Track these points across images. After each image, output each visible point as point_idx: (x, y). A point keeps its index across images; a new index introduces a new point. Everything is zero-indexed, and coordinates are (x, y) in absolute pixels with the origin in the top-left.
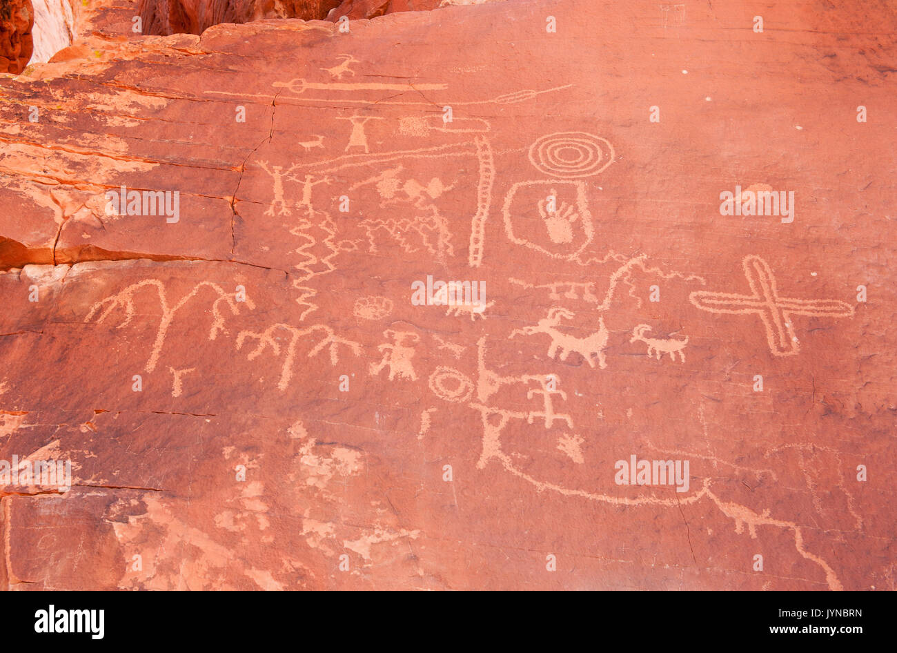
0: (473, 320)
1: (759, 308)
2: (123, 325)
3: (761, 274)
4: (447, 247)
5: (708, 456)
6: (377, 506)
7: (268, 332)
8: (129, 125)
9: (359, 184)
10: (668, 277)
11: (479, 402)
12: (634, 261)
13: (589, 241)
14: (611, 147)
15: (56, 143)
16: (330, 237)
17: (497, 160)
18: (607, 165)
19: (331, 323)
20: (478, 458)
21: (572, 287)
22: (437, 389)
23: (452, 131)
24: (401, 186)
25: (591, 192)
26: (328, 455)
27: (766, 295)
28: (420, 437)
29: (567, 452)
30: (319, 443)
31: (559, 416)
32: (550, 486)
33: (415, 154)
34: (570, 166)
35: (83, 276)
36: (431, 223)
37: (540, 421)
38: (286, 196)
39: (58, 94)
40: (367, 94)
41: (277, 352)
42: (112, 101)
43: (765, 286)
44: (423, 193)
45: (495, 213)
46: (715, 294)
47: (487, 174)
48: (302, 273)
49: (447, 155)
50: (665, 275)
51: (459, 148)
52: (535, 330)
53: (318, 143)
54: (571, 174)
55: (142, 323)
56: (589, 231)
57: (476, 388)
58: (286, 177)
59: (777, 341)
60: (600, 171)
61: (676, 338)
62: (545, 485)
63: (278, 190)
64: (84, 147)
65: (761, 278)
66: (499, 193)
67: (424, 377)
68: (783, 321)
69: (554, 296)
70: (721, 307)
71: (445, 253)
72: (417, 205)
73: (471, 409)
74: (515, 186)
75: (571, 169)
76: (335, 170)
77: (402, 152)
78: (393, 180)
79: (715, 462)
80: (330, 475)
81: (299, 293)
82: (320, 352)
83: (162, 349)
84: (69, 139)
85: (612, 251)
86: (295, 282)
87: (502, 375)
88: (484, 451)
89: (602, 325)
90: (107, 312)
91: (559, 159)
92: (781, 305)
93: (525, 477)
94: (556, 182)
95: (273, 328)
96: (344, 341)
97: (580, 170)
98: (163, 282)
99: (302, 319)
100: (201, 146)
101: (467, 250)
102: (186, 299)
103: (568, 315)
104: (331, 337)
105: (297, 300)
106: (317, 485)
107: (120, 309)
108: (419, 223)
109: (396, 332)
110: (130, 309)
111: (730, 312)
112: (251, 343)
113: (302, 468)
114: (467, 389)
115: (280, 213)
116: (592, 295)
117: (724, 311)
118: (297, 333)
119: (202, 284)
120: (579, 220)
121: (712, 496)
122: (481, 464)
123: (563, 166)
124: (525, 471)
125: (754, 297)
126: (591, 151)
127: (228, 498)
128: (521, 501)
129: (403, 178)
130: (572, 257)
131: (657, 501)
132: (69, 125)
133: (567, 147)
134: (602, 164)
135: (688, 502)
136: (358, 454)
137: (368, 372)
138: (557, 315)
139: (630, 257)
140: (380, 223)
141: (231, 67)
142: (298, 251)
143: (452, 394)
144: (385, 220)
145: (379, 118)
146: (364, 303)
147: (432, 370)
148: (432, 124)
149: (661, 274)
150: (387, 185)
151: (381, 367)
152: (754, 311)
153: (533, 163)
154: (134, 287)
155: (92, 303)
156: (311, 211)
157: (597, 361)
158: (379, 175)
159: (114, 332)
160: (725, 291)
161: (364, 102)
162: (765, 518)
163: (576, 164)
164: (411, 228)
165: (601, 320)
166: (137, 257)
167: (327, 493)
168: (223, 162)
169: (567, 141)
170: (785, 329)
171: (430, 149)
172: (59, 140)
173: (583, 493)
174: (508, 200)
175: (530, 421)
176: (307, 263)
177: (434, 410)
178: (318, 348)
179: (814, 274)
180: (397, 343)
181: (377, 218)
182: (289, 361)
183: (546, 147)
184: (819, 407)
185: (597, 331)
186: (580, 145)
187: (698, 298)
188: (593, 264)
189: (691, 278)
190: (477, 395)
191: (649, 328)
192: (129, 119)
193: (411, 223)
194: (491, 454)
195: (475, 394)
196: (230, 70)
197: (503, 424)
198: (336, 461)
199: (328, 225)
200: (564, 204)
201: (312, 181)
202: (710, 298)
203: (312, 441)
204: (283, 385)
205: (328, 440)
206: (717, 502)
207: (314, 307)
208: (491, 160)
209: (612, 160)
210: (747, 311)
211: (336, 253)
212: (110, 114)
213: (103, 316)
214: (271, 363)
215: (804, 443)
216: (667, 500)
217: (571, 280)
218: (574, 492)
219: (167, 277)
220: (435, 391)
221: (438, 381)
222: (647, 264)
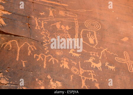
0: (77, 57)
2: (10, 49)
3: (127, 55)
12: (105, 49)
13: (97, 44)
16: (49, 36)
17: (79, 24)
18: (99, 29)
19: (52, 55)
23: (70, 16)
24: (61, 26)
25: (97, 34)
27: (128, 60)
28: (71, 81)
29: (97, 86)
30: (53, 80)
31: (94, 79)
33: (62, 19)
37: (91, 80)
38: (39, 25)
41: (42, 60)
44: (65, 29)
45: (79, 35)
48: (45, 43)
51: (71, 20)
52: (89, 61)
53: (43, 14)
55: (14, 50)
56: (97, 42)
59: (130, 69)
60: (98, 30)
61: (113, 66)
63: (37, 23)
66: (80, 31)
68: (131, 65)
69: (91, 55)
70: (120, 61)
72: (64, 31)
74: (83, 30)
76: (47, 20)
80: (56, 86)
81: (45, 48)
82: (51, 61)
83: (19, 56)
85: (101, 47)
86: (44, 45)
87: (84, 70)
89: (100, 62)
90: (6, 46)
91: (90, 26)
92: (130, 62)
95: (41, 54)
96: (55, 59)
97: (95, 29)
98: (17, 41)
99: (46, 53)
100: (19, 10)
102: (22, 45)
103: (94, 59)
104: (52, 58)
107: (8, 46)
108: (65, 35)
109: (64, 58)
110: (11, 46)
111: (122, 62)
112: (37, 57)
113: (51, 85)
114: (78, 72)
115: (38, 29)
116: (98, 55)
117: (121, 62)
118: (46, 56)
120: (95, 39)
122: (82, 87)
125: (126, 60)
126: (96, 25)
129: (61, 24)
130: (94, 47)
133: (92, 23)
134: (99, 28)
136: (61, 83)
137: (60, 66)
138: (92, 59)
142: (43, 38)
143: (76, 72)
146: (57, 51)
147: (71, 67)
148: (66, 14)
150: (58, 25)
151: (62, 65)
155: (2, 43)
157: (100, 69)
158: (56, 23)
159: (8, 50)
160: (121, 58)
163: (94, 27)
165: (100, 60)
166: (11, 34)
168: (25, 15)
170: (131, 67)
171: (66, 19)
174: (81, 33)
176: (45, 41)
177: (73, 75)
178: (50, 60)
182: (45, 62)
183: (88, 22)
186: (94, 23)
187: (116, 58)
188: (98, 49)
189: (115, 54)
191: (108, 63)
194: (84, 85)
195: (80, 73)
197: (85, 80)
198: (57, 84)
200: (92, 35)
202: (118, 59)
203: (52, 79)
204: (45, 67)
205: (55, 79)
207: (48, 51)
208: (78, 23)
210: (125, 62)
211: (50, 39)
214: (41, 62)
217: (94, 52)
219: (18, 40)
220: (73, 72)
221: (73, 70)
222: (107, 50)
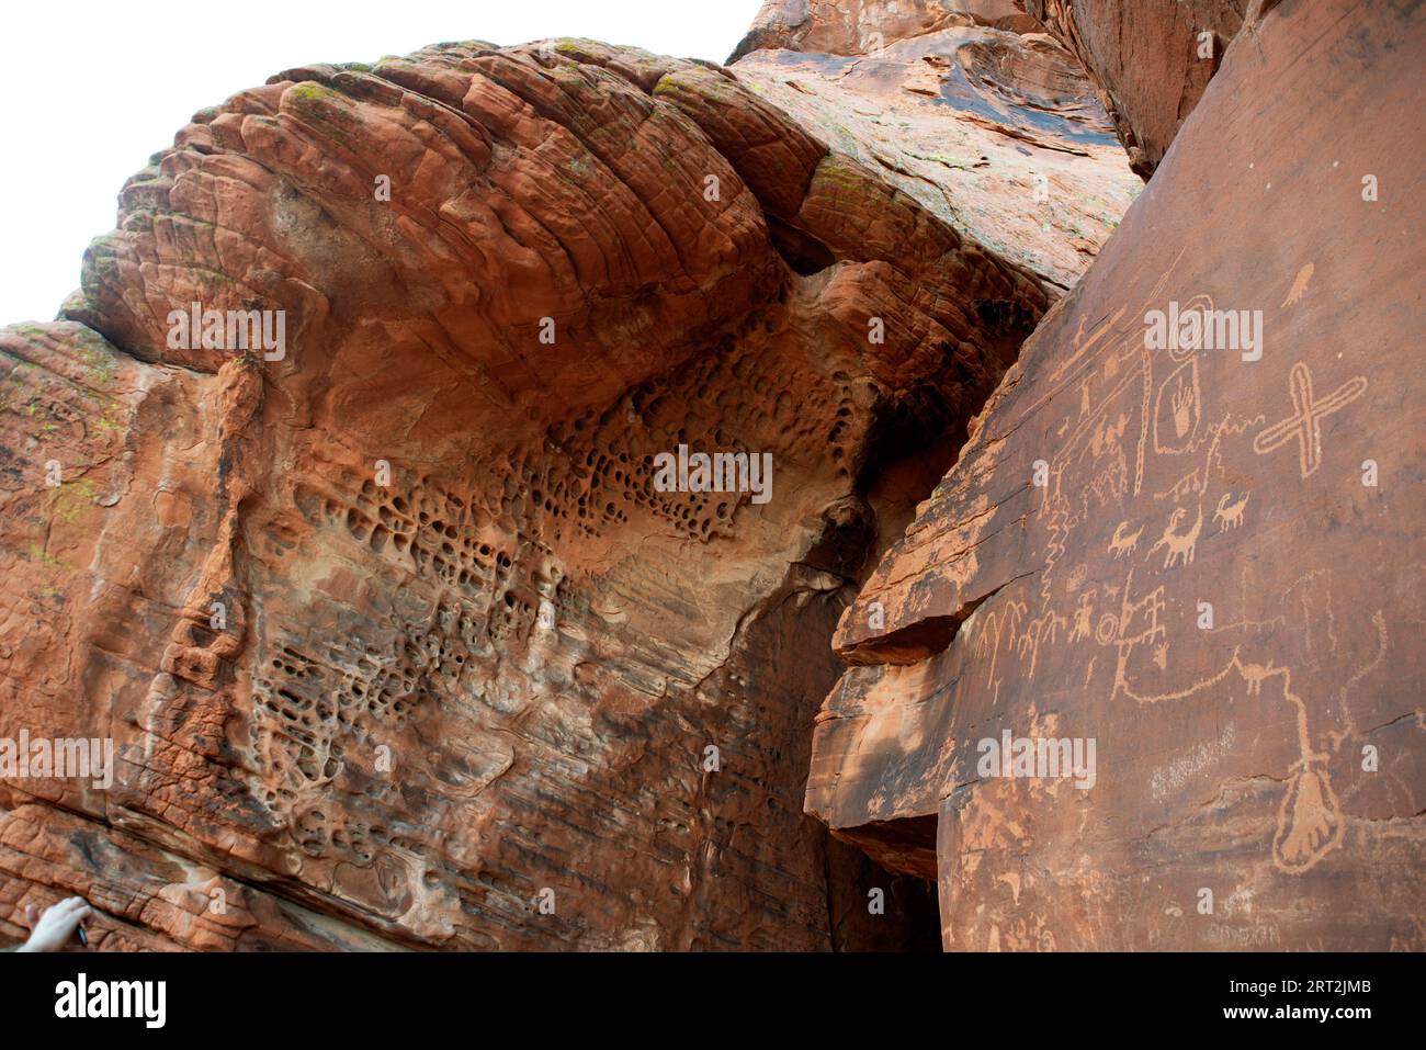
0: (1129, 555)
1: (1297, 427)
2: (984, 654)
3: (1302, 382)
4: (1124, 485)
5: (1242, 622)
7: (1029, 631)
8: (989, 478)
9: (1086, 449)
10: (1243, 429)
11: (1119, 638)
12: (1222, 426)
13: (1198, 422)
14: (1210, 301)
15: (960, 520)
16: (1066, 520)
17: (1153, 367)
19: (1055, 606)
20: (1112, 692)
21: (1187, 481)
22: (1099, 638)
23: (1130, 354)
24: (1104, 438)
25: (1200, 364)
26: (1043, 724)
27: (1305, 407)
28: (1086, 687)
30: (1040, 716)
31: (1159, 629)
32: (1146, 699)
36: (1118, 465)
37: (1148, 640)
38: (1048, 495)
40: (1090, 351)
41: (1031, 646)
42: (984, 461)
43: (1304, 395)
44: (1115, 436)
45: (1150, 429)
46: (1270, 430)
47: (1147, 388)
48: (1048, 566)
49: (1128, 383)
50: (1241, 429)
51: (1134, 370)
53: (1065, 427)
54: (1190, 351)
55: (990, 650)
56: (1198, 411)
57: (1119, 625)
58: (1050, 474)
59: (1307, 460)
61: (1241, 499)
62: (1143, 699)
63: (1045, 490)
64: (970, 515)
65: (1302, 389)
66: (1153, 404)
67: (1093, 628)
69: (1176, 498)
70: (1273, 442)
71: (1122, 493)
72: (1111, 451)
73: (1114, 646)
74: (1161, 390)
76: (1073, 447)
77: (1105, 400)
78: (1100, 434)
79: (1246, 626)
81: (1044, 587)
82: (1048, 636)
84: (965, 513)
85: (1210, 425)
87: (1134, 604)
88: (1116, 684)
89: (1200, 512)
90: (980, 647)
93: (1134, 697)
94: (1182, 366)
95: (1032, 626)
96: (1059, 619)
98: (995, 612)
99: (1043, 611)
101: (1134, 480)
102: (1003, 621)
103: (1182, 513)
104: (1054, 620)
105: (1042, 595)
109: (1085, 595)
110: (986, 641)
111: (1278, 444)
114: (1114, 629)
115: (1044, 513)
117: (1275, 446)
119: (1008, 604)
120: (1194, 405)
121: (1238, 663)
122: (1112, 696)
124: (1134, 692)
125: (1296, 415)
129: (1105, 428)
130: (1188, 447)
131: (1204, 684)
135: (1222, 677)
138: (1176, 519)
139: (1220, 424)
140: (1091, 486)
141: (1032, 380)
142: (1049, 545)
143: (1106, 638)
144: (1094, 481)
145: (1095, 373)
147: (1098, 621)
148: (1121, 356)
150: (1097, 442)
151: (1074, 633)
152: (1295, 432)
153: (1171, 355)
154: (987, 622)
156: (1059, 499)
157: (1189, 557)
159: (982, 662)
161: (1088, 361)
162: (1270, 672)
164: (1106, 479)
165: (1200, 506)
166: (986, 598)
168: (1024, 481)
171: (1120, 384)
172: (961, 517)
173: (1163, 697)
174: (1157, 409)
175: (1143, 642)
176: (1052, 554)
177: (1096, 658)
178: (1048, 632)
179: (1340, 356)
180: (1085, 605)
181: (1090, 483)
185: (1196, 522)
187: (1259, 442)
188: (1199, 447)
189: (1256, 421)
190: (1119, 633)
191: (1227, 497)
192: (989, 472)
193: (1107, 473)
194: (1119, 685)
196: (1032, 383)
197: (1128, 653)
199: (1066, 508)
200: (1186, 390)
201: (1062, 468)
202: (1266, 437)
203: (1037, 715)
204: (1031, 674)
205: (1044, 711)
206: (1241, 668)
207: (1049, 597)
210: (1289, 437)
212: (982, 474)
213: (979, 651)
215: (1309, 573)
216: (1210, 682)
217: (1187, 474)
218: (1158, 699)
219: (996, 607)
220: (1098, 640)
221: (1101, 630)
222: (1230, 424)
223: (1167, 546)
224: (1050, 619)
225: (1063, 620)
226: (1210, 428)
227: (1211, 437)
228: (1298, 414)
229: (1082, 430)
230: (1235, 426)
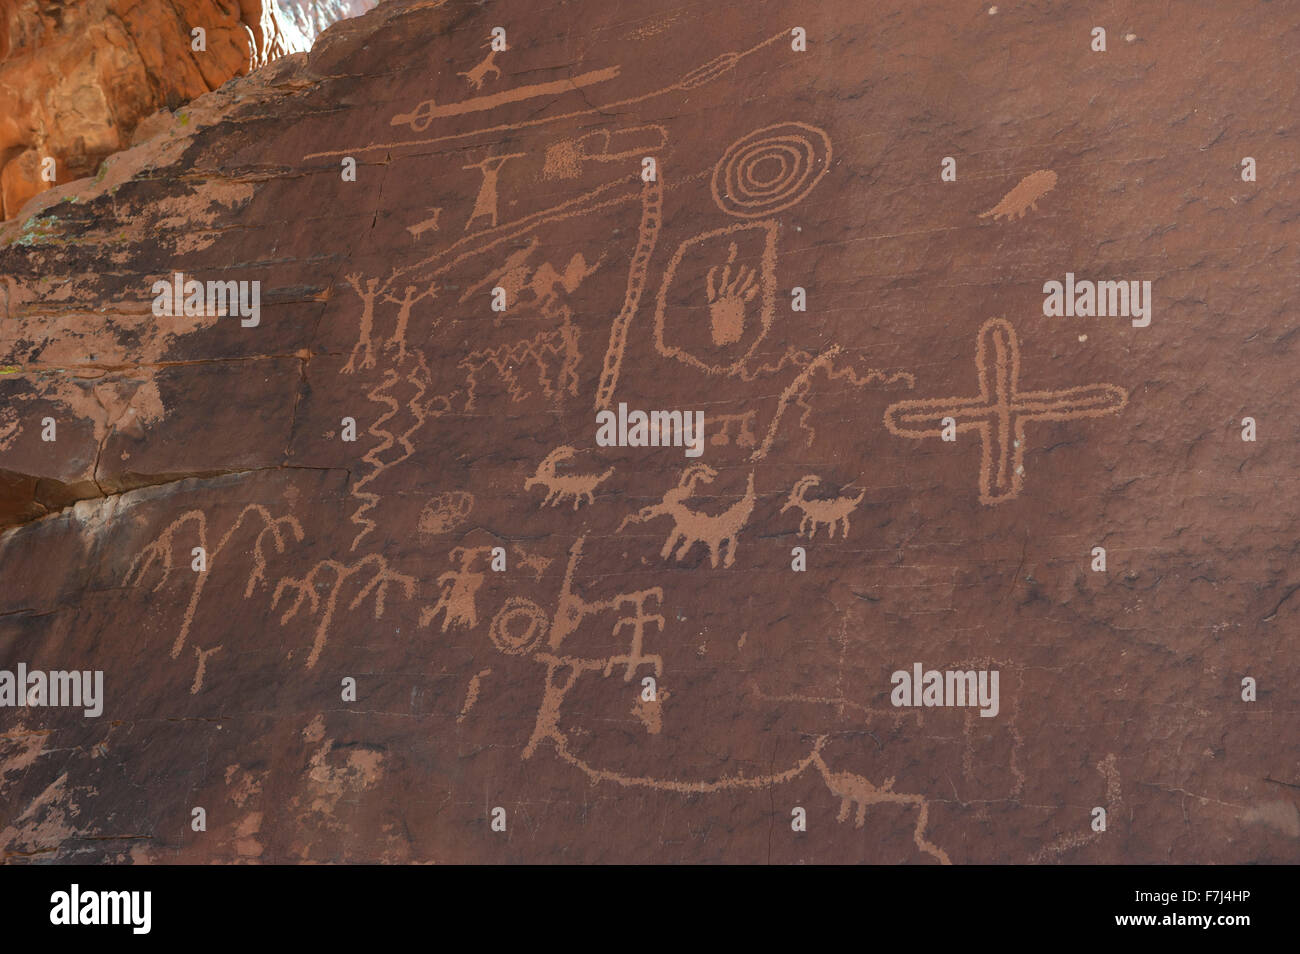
0: (576, 508)
1: (983, 418)
2: (159, 586)
3: (1001, 351)
4: (570, 379)
5: (835, 697)
6: (389, 832)
7: (310, 575)
8: (203, 245)
9: (474, 288)
10: (863, 381)
11: (549, 650)
12: (821, 360)
13: (764, 334)
14: (828, 144)
15: (112, 301)
16: (419, 395)
17: (667, 202)
18: (816, 182)
19: (387, 549)
20: (526, 744)
21: (725, 424)
22: (499, 637)
23: (616, 157)
25: (783, 243)
26: (343, 763)
27: (1000, 391)
28: (460, 720)
29: (642, 717)
30: (336, 746)
31: (648, 659)
32: (607, 775)
33: (555, 214)
34: (766, 194)
35: (128, 514)
36: (558, 340)
37: (619, 671)
38: (373, 334)
39: (122, 213)
40: (509, 111)
41: (314, 608)
42: (188, 206)
43: (1001, 374)
44: (558, 287)
45: (647, 304)
46: (924, 403)
47: (648, 231)
48: (370, 468)
49: (600, 205)
50: (858, 379)
51: (620, 188)
52: (656, 510)
53: (430, 224)
54: (763, 208)
55: (178, 582)
56: (768, 315)
57: (549, 627)
58: (381, 297)
59: (993, 478)
60: (804, 195)
61: (848, 494)
62: (603, 774)
63: (366, 324)
64: (142, 300)
65: (999, 361)
66: (659, 264)
67: (485, 620)
68: (1012, 437)
70: (926, 425)
71: (567, 393)
72: (544, 310)
73: (536, 663)
74: (683, 247)
75: (766, 198)
76: (446, 269)
77: (541, 213)
78: (521, 269)
79: (842, 707)
80: (340, 793)
81: (357, 505)
82: (364, 600)
83: (193, 619)
84: (127, 291)
85: (791, 348)
86: (356, 486)
87: (589, 600)
88: (537, 730)
90: (145, 568)
91: (752, 181)
92: (1018, 407)
93: (579, 764)
94: (741, 227)
95: (317, 568)
96: (397, 577)
97: (778, 198)
98: (206, 512)
99: (353, 548)
100: (283, 263)
101: (596, 381)
102: (227, 536)
103: (709, 475)
104: (385, 574)
105: (353, 517)
106: (323, 810)
107: (158, 563)
108: (542, 342)
109: (467, 550)
110: (168, 562)
112: (290, 595)
113: (310, 787)
114: (538, 629)
115: (361, 366)
116: (748, 433)
118: (343, 571)
119: (247, 508)
120: (758, 297)
121: (821, 765)
122: (527, 753)
123: (758, 194)
124: (580, 756)
125: (980, 399)
126: (798, 158)
127: (220, 841)
128: (568, 802)
129: (534, 262)
130: (734, 368)
131: (744, 781)
132: (129, 265)
133: (766, 157)
134: (809, 180)
135: (785, 778)
136: (379, 756)
137: (418, 623)
138: (693, 479)
139: (815, 354)
140: (489, 354)
141: (343, 101)
142: (374, 428)
143: (517, 642)
144: (496, 349)
145: (519, 155)
146: (435, 506)
147: (499, 606)
148: (589, 151)
149: (853, 377)
150: (510, 281)
151: (435, 611)
152: (972, 425)
153: (716, 197)
154: (175, 524)
155: (133, 554)
156: (402, 352)
157: (723, 554)
158: (503, 266)
159: (148, 598)
160: (938, 395)
161: (504, 127)
162: (885, 794)
163: (774, 186)
164: (528, 355)
165: (751, 477)
166: (182, 477)
167: (332, 820)
168: (307, 287)
169: (769, 144)
170: (1011, 450)
171: (579, 200)
172: (115, 296)
173: (648, 782)
175: (607, 673)
176: (379, 449)
177: (486, 673)
178: (363, 594)
179: (1082, 338)
180: (464, 568)
181: (485, 349)
182: (326, 620)
183: (738, 161)
184: (1020, 591)
185: (740, 500)
186: (785, 148)
187: (896, 415)
188: (761, 376)
189: (895, 378)
190: (548, 640)
191: (814, 480)
192: (203, 234)
193: (530, 346)
194: (544, 733)
195: (546, 638)
196: (343, 106)
197: (570, 682)
198: (352, 772)
199: (420, 375)
200: (743, 269)
201: (414, 295)
202: (914, 411)
203: (328, 744)
204: (312, 660)
205: (348, 739)
206: (826, 774)
207: (370, 526)
208: (658, 204)
209: (826, 171)
211: (421, 422)
212: (182, 232)
213: (141, 575)
214: (307, 623)
215: (979, 657)
216: (757, 780)
217: (727, 410)
218: (637, 781)
219: (210, 504)
220: (496, 641)
221: (503, 623)
222: (837, 363)
223: (668, 521)
224: (370, 571)
225: (409, 583)
226: (792, 354)
227: (791, 371)
228: (984, 397)
229: (472, 245)
230: (848, 371)
